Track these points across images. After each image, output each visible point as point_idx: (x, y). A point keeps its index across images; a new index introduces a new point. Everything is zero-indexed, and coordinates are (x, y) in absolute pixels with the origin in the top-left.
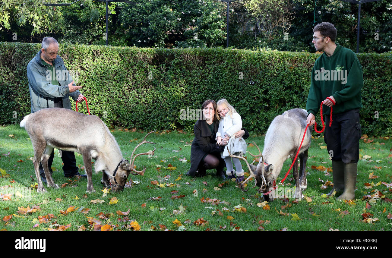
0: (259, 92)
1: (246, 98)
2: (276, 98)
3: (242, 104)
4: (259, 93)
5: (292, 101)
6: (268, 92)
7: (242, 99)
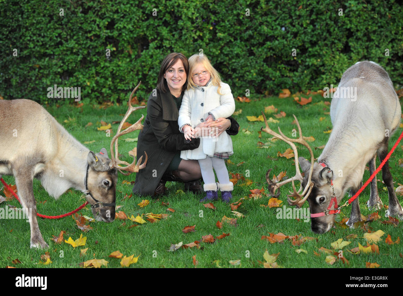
0: (98, 25)
1: (75, 37)
2: (132, 35)
3: (67, 50)
4: (100, 28)
5: (159, 38)
6: (116, 26)
7: (67, 41)
